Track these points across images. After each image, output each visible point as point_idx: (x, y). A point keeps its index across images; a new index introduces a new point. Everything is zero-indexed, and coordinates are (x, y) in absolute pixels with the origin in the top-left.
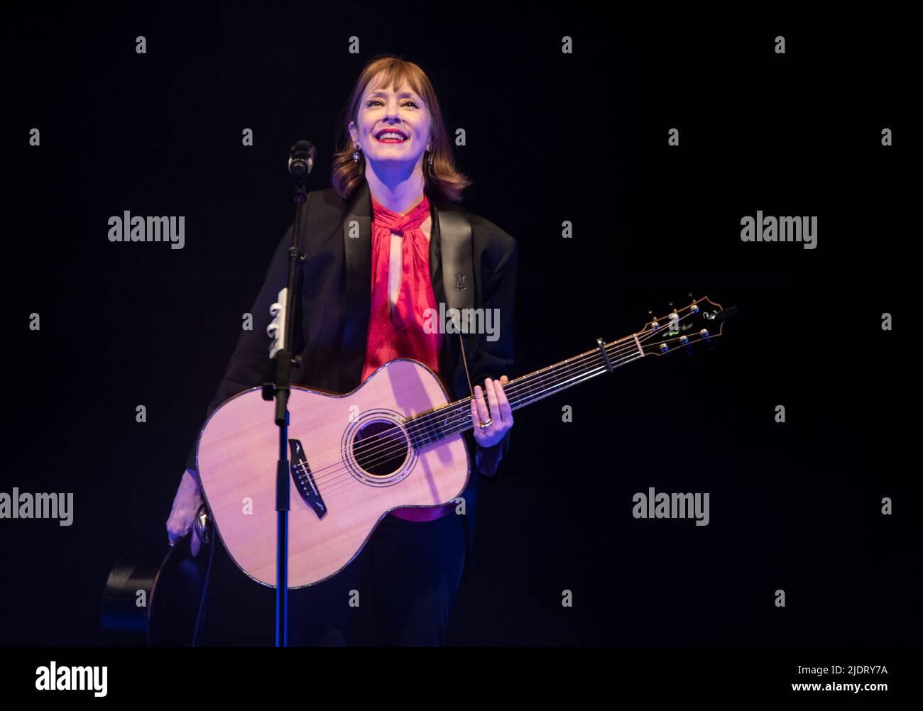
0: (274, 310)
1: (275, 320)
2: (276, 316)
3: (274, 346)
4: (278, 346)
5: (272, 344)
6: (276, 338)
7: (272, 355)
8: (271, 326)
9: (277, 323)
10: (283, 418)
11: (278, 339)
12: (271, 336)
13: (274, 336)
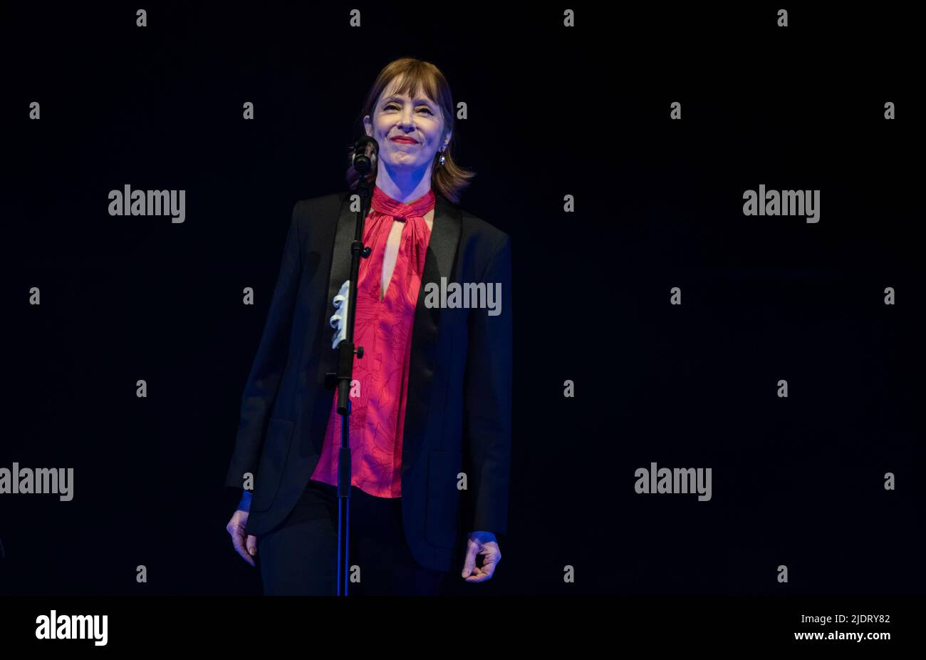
0: (337, 302)
1: (338, 311)
2: (339, 308)
3: (337, 337)
4: (341, 337)
5: (335, 336)
6: (339, 328)
7: (335, 345)
8: (334, 317)
9: (339, 314)
10: (345, 408)
11: (340, 330)
12: (334, 327)
13: (337, 327)
